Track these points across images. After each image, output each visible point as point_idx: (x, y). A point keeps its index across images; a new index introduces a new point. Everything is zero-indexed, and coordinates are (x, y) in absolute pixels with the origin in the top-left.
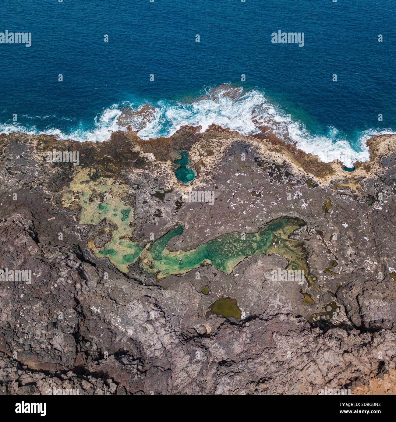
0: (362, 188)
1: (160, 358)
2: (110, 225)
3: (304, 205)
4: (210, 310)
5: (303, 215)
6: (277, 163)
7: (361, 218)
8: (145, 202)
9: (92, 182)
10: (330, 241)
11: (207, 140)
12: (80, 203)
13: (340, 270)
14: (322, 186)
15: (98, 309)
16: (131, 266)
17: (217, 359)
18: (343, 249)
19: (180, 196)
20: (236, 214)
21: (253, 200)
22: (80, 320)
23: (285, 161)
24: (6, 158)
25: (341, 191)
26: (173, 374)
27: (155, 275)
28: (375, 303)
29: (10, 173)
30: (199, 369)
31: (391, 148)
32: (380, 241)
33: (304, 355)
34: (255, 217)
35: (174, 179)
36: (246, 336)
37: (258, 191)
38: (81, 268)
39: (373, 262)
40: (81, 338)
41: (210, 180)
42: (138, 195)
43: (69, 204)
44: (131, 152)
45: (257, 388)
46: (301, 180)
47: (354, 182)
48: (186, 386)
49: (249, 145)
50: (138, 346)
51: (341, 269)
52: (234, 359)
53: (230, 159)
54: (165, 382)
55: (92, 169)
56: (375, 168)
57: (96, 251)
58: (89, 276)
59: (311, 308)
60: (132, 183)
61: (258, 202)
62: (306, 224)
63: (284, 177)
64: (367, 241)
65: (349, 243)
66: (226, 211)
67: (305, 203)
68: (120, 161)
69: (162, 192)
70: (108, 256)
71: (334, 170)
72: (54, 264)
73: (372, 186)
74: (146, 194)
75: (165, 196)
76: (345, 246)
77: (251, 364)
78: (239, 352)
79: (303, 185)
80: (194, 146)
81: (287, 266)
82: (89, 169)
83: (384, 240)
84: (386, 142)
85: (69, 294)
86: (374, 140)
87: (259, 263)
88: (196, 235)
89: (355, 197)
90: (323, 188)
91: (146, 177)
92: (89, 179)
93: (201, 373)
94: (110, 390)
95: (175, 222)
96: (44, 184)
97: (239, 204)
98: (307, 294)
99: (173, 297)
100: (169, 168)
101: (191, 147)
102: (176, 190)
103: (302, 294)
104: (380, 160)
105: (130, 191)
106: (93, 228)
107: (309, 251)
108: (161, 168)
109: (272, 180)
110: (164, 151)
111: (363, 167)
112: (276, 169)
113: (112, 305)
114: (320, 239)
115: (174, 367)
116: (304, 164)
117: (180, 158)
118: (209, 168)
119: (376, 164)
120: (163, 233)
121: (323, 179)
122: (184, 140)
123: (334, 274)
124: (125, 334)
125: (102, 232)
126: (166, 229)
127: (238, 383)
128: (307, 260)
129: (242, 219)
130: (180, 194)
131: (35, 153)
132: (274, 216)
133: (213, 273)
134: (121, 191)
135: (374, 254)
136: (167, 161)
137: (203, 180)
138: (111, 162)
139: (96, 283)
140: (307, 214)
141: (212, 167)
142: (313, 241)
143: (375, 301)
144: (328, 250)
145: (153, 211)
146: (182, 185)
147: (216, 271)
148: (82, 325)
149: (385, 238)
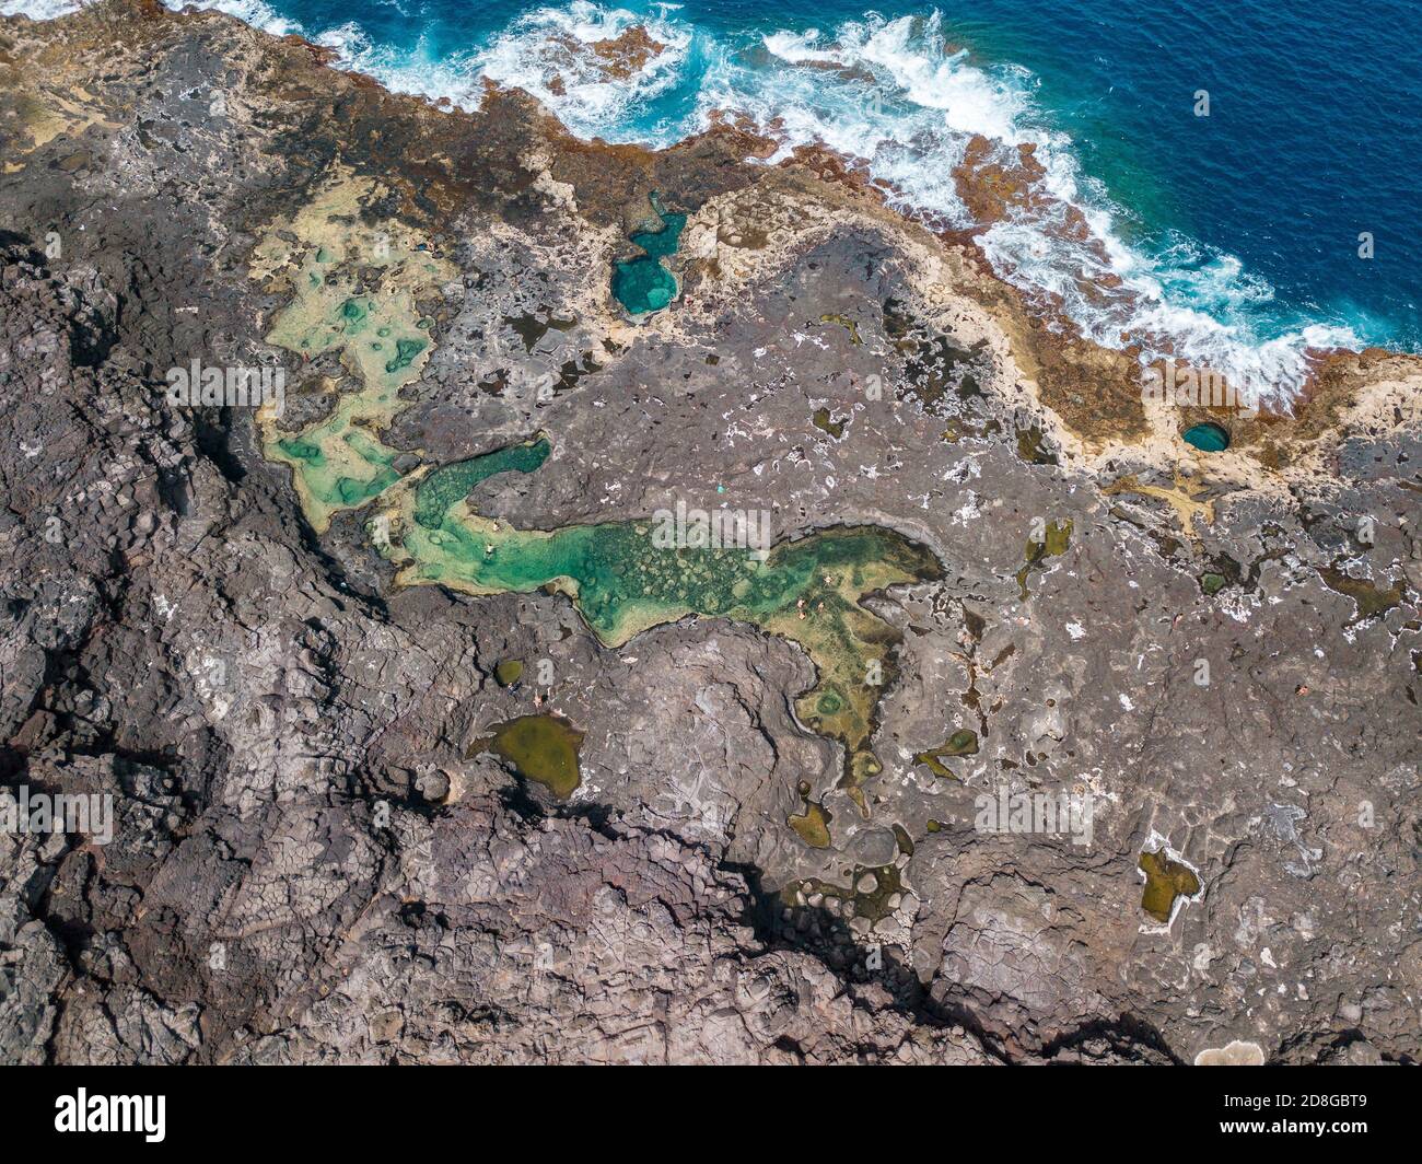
0: (1214, 524)
1: (243, 817)
2: (346, 370)
3: (967, 512)
4: (491, 735)
5: (946, 542)
6: (956, 341)
7: (1146, 624)
8: (477, 335)
9: (362, 224)
10: (995, 663)
11: (764, 196)
12: (297, 280)
13: (976, 773)
14: (1066, 468)
15: (170, 607)
16: (343, 515)
17: (408, 889)
18: (1024, 709)
19: (585, 349)
20: (728, 466)
21: (809, 437)
22: (96, 619)
23: (984, 342)
24: (152, 90)
25: (1129, 507)
26: (247, 878)
27: (394, 569)
28: (1006, 928)
29: (144, 139)
30: (332, 895)
31: (1405, 415)
32: (1169, 730)
33: (649, 994)
34: (787, 497)
35: (602, 290)
36: (524, 860)
37: (839, 413)
38: (183, 471)
39: (1108, 790)
40: (72, 673)
41: (707, 327)
42: (467, 306)
43: (266, 273)
44: (514, 164)
45: (451, 1029)
46: (1003, 425)
47: (1193, 488)
48: (267, 930)
49: (888, 252)
50: (214, 759)
51: (982, 770)
52: (452, 914)
53: (804, 280)
54: (211, 892)
55: (381, 185)
56: (1302, 465)
57: (272, 436)
58: (197, 503)
59: (807, 856)
60: (469, 264)
61: (820, 449)
62: (943, 576)
63: (950, 395)
64: (1125, 712)
65: (1060, 693)
66: (702, 444)
67: (972, 506)
68: (471, 184)
69: (542, 319)
70: (296, 462)
71: (1149, 425)
72: (108, 434)
73: (1251, 526)
74: (489, 313)
75: (541, 335)
76: (1037, 697)
77: (483, 949)
78: (479, 899)
79: (1004, 441)
80: (713, 201)
81: (806, 692)
82: (371, 184)
83: (1188, 730)
84: (1400, 387)
85: (105, 534)
86: (1363, 366)
87: (708, 648)
88: (566, 489)
89: (1169, 546)
90: (1067, 475)
91: (520, 257)
92: (356, 213)
93: (333, 912)
94: (41, 849)
95: (531, 427)
96: (220, 198)
97: (755, 437)
98: (820, 807)
99: (392, 654)
100: (601, 248)
101: (705, 202)
102: (586, 325)
103: (806, 800)
104: (1339, 444)
105: (452, 286)
106: (295, 364)
107: (904, 672)
108: (575, 240)
109: (908, 391)
110: (618, 193)
111: (1258, 450)
112: (940, 361)
113: (210, 609)
114: (962, 645)
115: (263, 861)
116: (1053, 370)
117: (655, 228)
118: (726, 289)
119: (1316, 452)
120: (478, 448)
121: (1088, 445)
122: (698, 172)
123: (947, 777)
124: (204, 707)
125: (313, 386)
126: (494, 440)
127: (412, 988)
128: (880, 698)
129: (738, 488)
130: (589, 343)
131: (236, 94)
132: (850, 515)
133: (562, 628)
134: (427, 278)
135: (1125, 763)
136: (607, 226)
137: (686, 320)
138: (444, 178)
139: (204, 530)
140: (959, 546)
141: (735, 287)
142: (938, 641)
143: (1012, 923)
144: (972, 690)
145: (483, 369)
146: (615, 316)
147: (573, 624)
148: (98, 635)
149: (1191, 725)
